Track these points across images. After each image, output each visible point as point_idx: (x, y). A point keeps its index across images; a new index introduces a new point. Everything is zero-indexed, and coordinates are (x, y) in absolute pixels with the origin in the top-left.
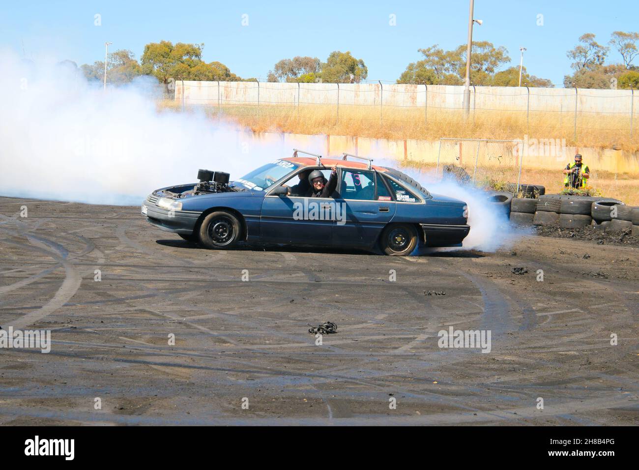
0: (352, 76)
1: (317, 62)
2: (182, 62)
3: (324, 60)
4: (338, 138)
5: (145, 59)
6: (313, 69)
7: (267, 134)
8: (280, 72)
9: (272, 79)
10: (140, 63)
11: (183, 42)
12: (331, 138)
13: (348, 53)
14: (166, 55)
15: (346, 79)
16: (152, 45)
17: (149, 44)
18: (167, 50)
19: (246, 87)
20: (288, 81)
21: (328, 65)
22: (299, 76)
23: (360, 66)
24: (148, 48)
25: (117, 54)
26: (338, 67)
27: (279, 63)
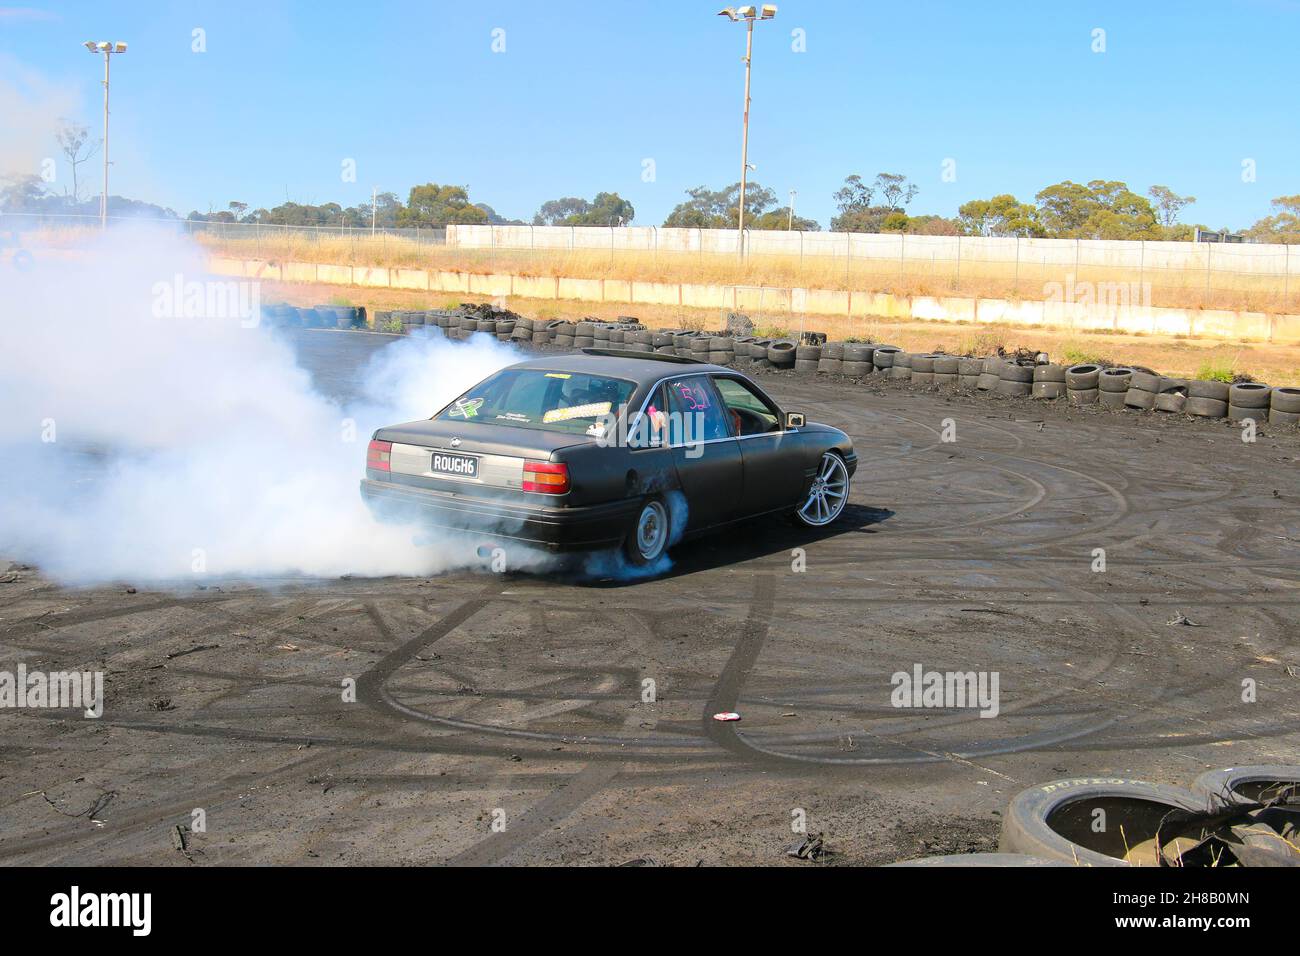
0: (621, 218)
1: (583, 202)
2: (449, 205)
3: (591, 201)
4: (613, 282)
5: (411, 202)
6: (579, 210)
7: (541, 279)
8: (546, 213)
9: (539, 222)
10: (405, 205)
11: (449, 185)
12: (606, 282)
13: (615, 194)
14: (432, 198)
15: (613, 220)
16: (419, 187)
17: (415, 186)
18: (434, 193)
19: (518, 233)
20: (556, 224)
21: (595, 206)
22: (566, 217)
23: (627, 207)
24: (414, 190)
25: (380, 196)
26: (605, 208)
27: (546, 204)
